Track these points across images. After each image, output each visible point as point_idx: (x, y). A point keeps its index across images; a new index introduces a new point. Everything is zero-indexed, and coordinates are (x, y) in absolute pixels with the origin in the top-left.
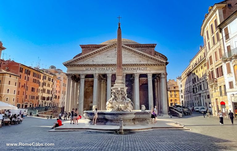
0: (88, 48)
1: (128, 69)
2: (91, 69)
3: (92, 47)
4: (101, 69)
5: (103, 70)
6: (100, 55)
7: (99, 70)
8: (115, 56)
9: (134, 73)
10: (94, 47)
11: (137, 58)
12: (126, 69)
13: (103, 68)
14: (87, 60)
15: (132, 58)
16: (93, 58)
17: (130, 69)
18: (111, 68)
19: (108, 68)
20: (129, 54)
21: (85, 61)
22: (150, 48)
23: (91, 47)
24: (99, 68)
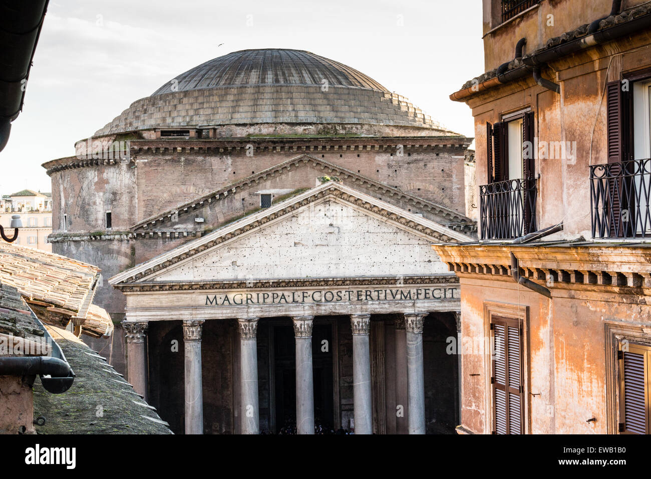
0: (164, 154)
1: (382, 296)
2: (227, 299)
3: (183, 149)
4: (269, 300)
5: (277, 300)
6: (262, 238)
7: (261, 300)
8: (324, 243)
9: (407, 311)
10: (192, 149)
11: (417, 249)
12: (374, 294)
13: (280, 293)
14: (208, 261)
15: (398, 248)
16: (232, 252)
17: (390, 297)
18: (310, 293)
19: (300, 293)
20: (386, 230)
21: (199, 264)
22: (446, 155)
23: (179, 149)
24: (261, 295)
